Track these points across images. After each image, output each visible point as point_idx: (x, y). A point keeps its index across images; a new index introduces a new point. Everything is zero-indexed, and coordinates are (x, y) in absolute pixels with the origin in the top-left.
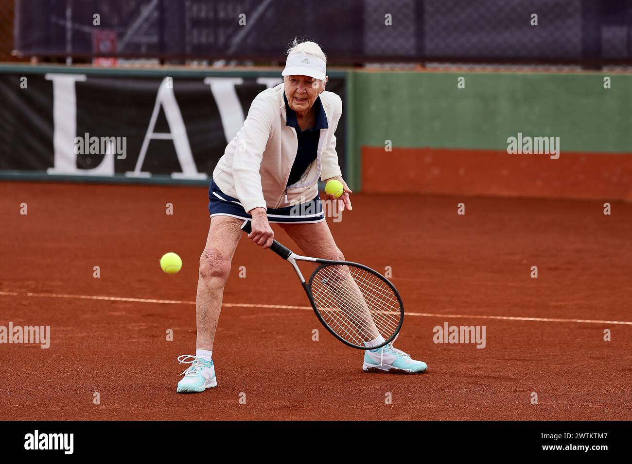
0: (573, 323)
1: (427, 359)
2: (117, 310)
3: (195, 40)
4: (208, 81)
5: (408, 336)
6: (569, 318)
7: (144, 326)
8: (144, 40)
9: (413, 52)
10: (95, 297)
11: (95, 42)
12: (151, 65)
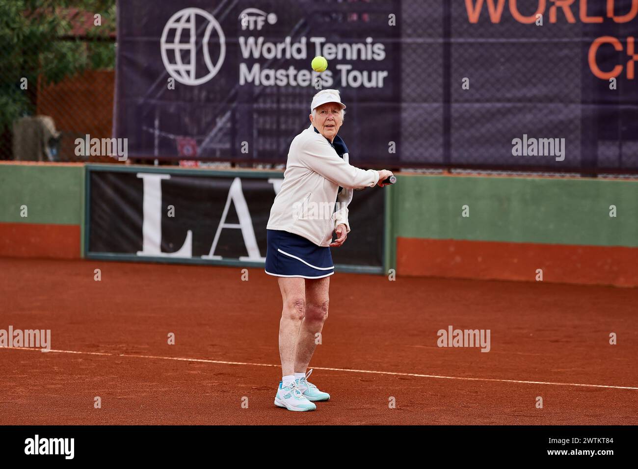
0: (572, 386)
1: (450, 414)
2: (194, 369)
3: (261, 148)
4: (271, 181)
5: (434, 395)
6: (567, 383)
7: (217, 383)
8: (218, 146)
9: (441, 160)
10: (175, 359)
11: (179, 148)
12: (224, 167)
